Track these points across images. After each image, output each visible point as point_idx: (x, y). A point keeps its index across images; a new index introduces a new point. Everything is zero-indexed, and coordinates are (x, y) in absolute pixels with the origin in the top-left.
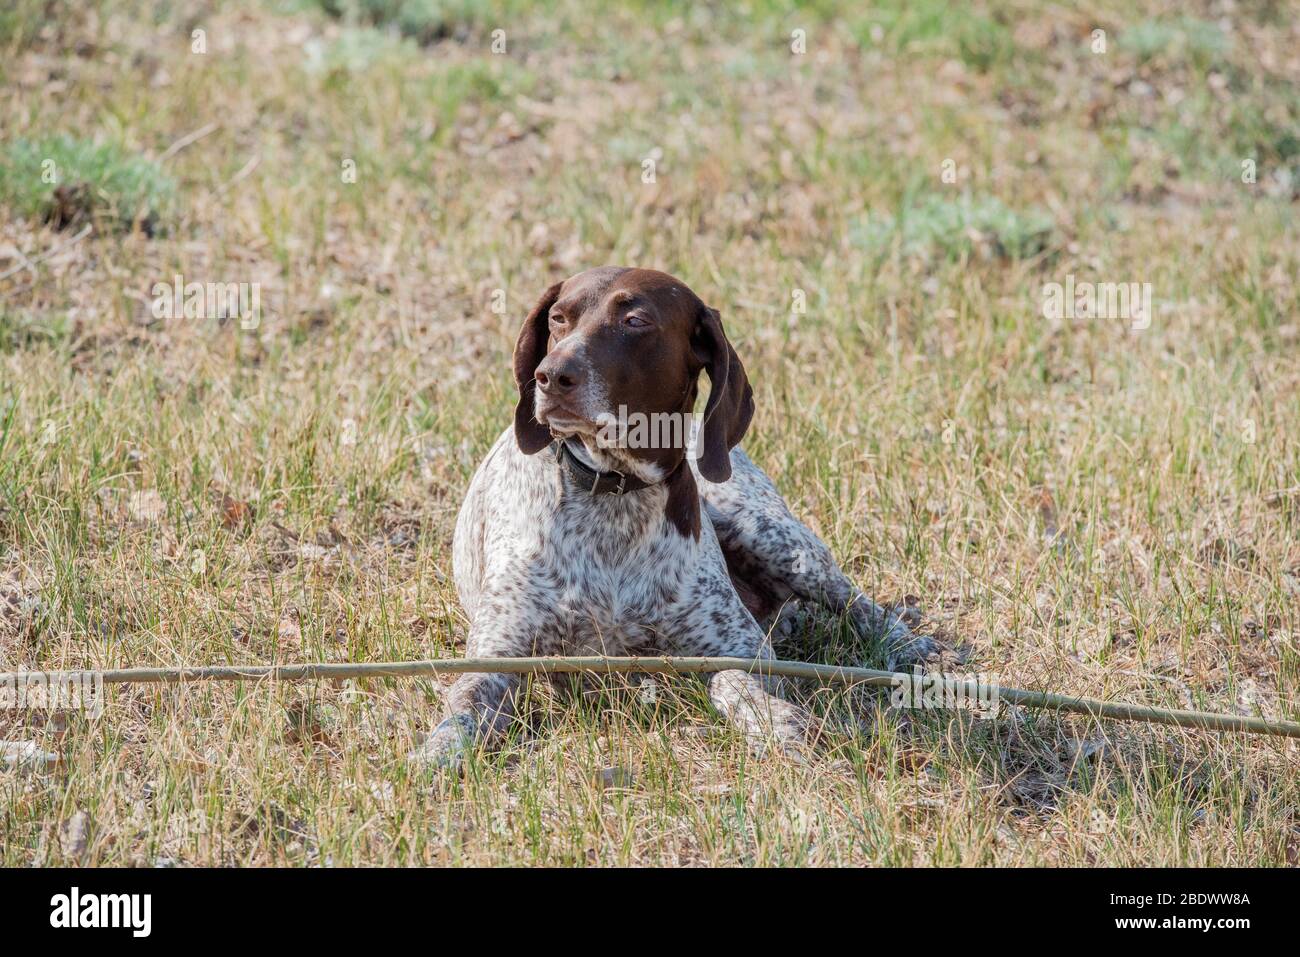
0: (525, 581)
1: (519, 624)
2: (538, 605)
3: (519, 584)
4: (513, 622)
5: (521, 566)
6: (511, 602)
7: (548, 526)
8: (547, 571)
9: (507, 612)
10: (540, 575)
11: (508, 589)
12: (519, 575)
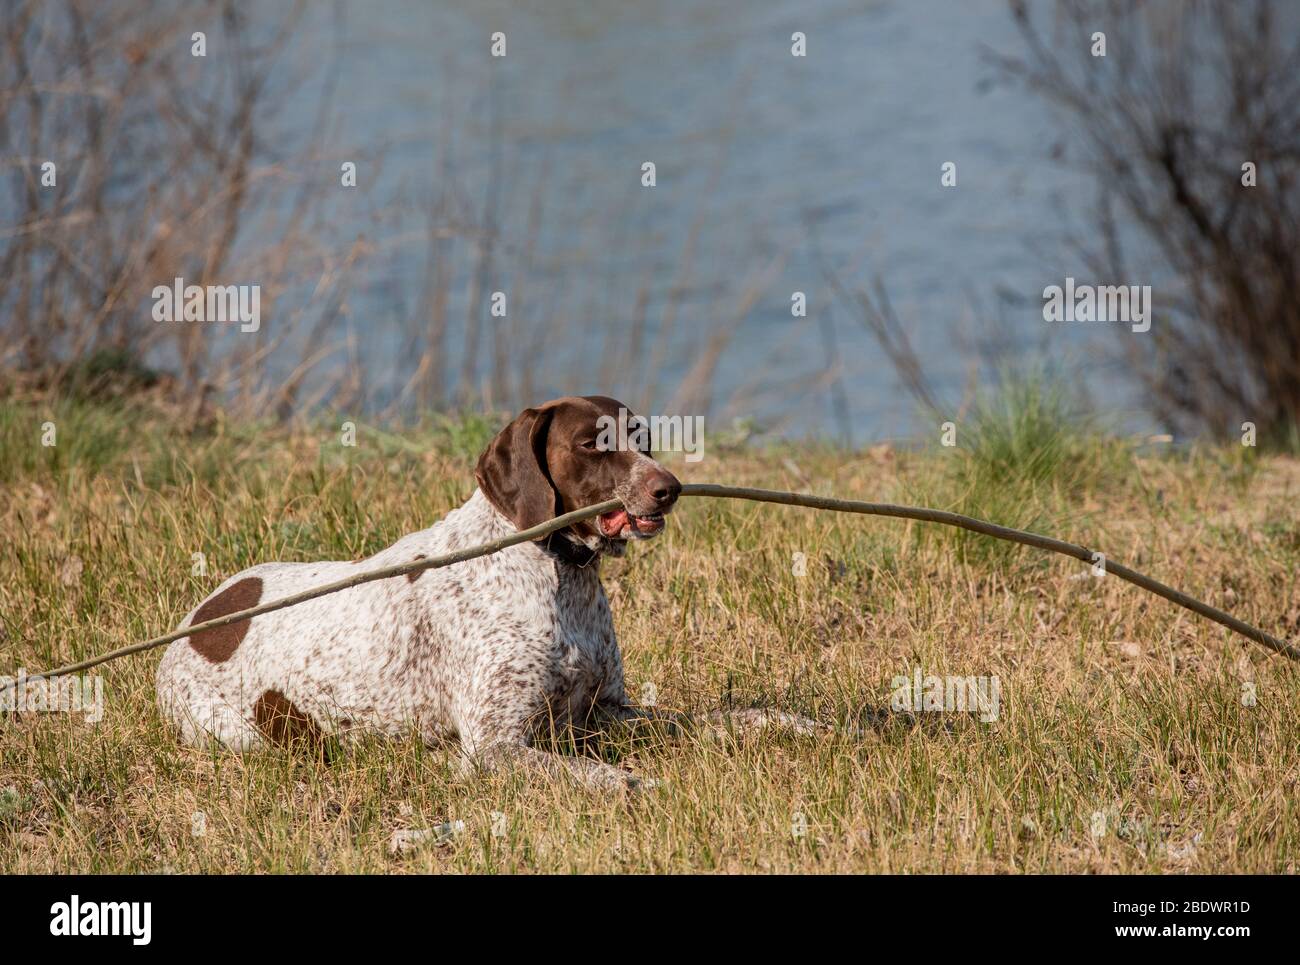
0: (544, 657)
1: (541, 692)
2: (553, 673)
3: (539, 660)
4: (538, 692)
5: (538, 646)
6: (535, 676)
7: (555, 607)
8: (557, 644)
9: (532, 685)
10: (553, 649)
11: (531, 666)
12: (538, 653)
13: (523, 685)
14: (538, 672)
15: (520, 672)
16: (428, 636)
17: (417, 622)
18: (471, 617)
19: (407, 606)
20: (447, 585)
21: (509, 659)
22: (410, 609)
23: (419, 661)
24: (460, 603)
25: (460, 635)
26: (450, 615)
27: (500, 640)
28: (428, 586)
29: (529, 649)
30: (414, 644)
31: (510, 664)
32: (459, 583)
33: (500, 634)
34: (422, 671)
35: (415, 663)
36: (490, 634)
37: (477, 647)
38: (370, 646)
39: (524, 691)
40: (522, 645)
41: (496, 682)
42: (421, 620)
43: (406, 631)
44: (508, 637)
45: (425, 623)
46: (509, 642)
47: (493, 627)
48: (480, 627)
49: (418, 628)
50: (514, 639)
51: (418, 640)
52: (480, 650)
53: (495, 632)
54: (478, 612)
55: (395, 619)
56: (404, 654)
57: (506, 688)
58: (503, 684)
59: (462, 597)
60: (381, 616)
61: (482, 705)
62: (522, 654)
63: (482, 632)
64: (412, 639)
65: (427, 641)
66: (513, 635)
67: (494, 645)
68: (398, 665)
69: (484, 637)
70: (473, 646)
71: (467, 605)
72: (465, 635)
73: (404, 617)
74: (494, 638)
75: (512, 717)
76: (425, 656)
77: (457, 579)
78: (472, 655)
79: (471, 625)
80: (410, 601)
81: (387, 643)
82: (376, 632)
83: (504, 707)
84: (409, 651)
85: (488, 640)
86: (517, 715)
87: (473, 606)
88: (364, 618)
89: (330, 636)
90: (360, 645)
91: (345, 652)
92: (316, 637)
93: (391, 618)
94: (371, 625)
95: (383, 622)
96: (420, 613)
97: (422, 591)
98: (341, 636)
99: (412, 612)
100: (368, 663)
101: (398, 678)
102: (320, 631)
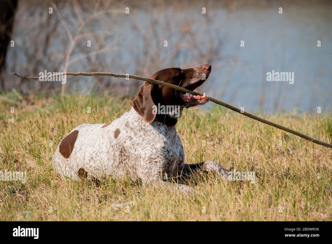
0: (162, 154)
1: (163, 164)
2: (165, 158)
3: (161, 155)
4: (162, 164)
5: (160, 151)
6: (160, 159)
7: (165, 140)
8: (166, 150)
9: (160, 162)
10: (165, 151)
11: (158, 157)
12: (161, 153)
13: (156, 162)
14: (161, 158)
15: (155, 159)
16: (125, 153)
17: (120, 150)
18: (137, 146)
19: (116, 146)
20: (127, 138)
21: (150, 155)
22: (117, 147)
23: (123, 161)
24: (132, 142)
25: (134, 151)
27: (147, 150)
28: (121, 139)
29: (157, 152)
30: (120, 157)
31: (151, 157)
32: (131, 136)
33: (147, 148)
35: (122, 162)
36: (144, 149)
37: (140, 153)
38: (107, 158)
39: (157, 164)
40: (154, 151)
41: (148, 162)
42: (121, 149)
43: (117, 153)
44: (150, 148)
45: (123, 150)
46: (150, 150)
47: (145, 147)
48: (140, 148)
49: (121, 152)
50: (152, 149)
51: (122, 155)
52: (141, 154)
53: (145, 148)
54: (139, 144)
55: (113, 150)
56: (118, 160)
57: (151, 164)
58: (150, 163)
59: (132, 140)
61: (145, 169)
62: (155, 153)
63: (141, 149)
64: (119, 155)
65: (124, 155)
66: (151, 148)
67: (145, 152)
68: (117, 163)
69: (142, 150)
70: (139, 153)
71: (135, 142)
72: (135, 151)
73: (116, 150)
74: (145, 149)
75: (154, 172)
76: (125, 160)
77: (130, 135)
79: (137, 148)
80: (116, 144)
81: (112, 157)
82: (108, 154)
83: (151, 169)
84: (119, 159)
85: (143, 150)
86: (156, 171)
87: (137, 142)
88: (105, 149)
89: (95, 153)
90: (104, 157)
91: (100, 159)
92: (91, 153)
93: (112, 150)
94: (107, 152)
95: (110, 151)
96: (121, 147)
97: (119, 141)
98: (98, 154)
99: (118, 147)
100: (108, 163)
101: (118, 167)
102: (92, 152)
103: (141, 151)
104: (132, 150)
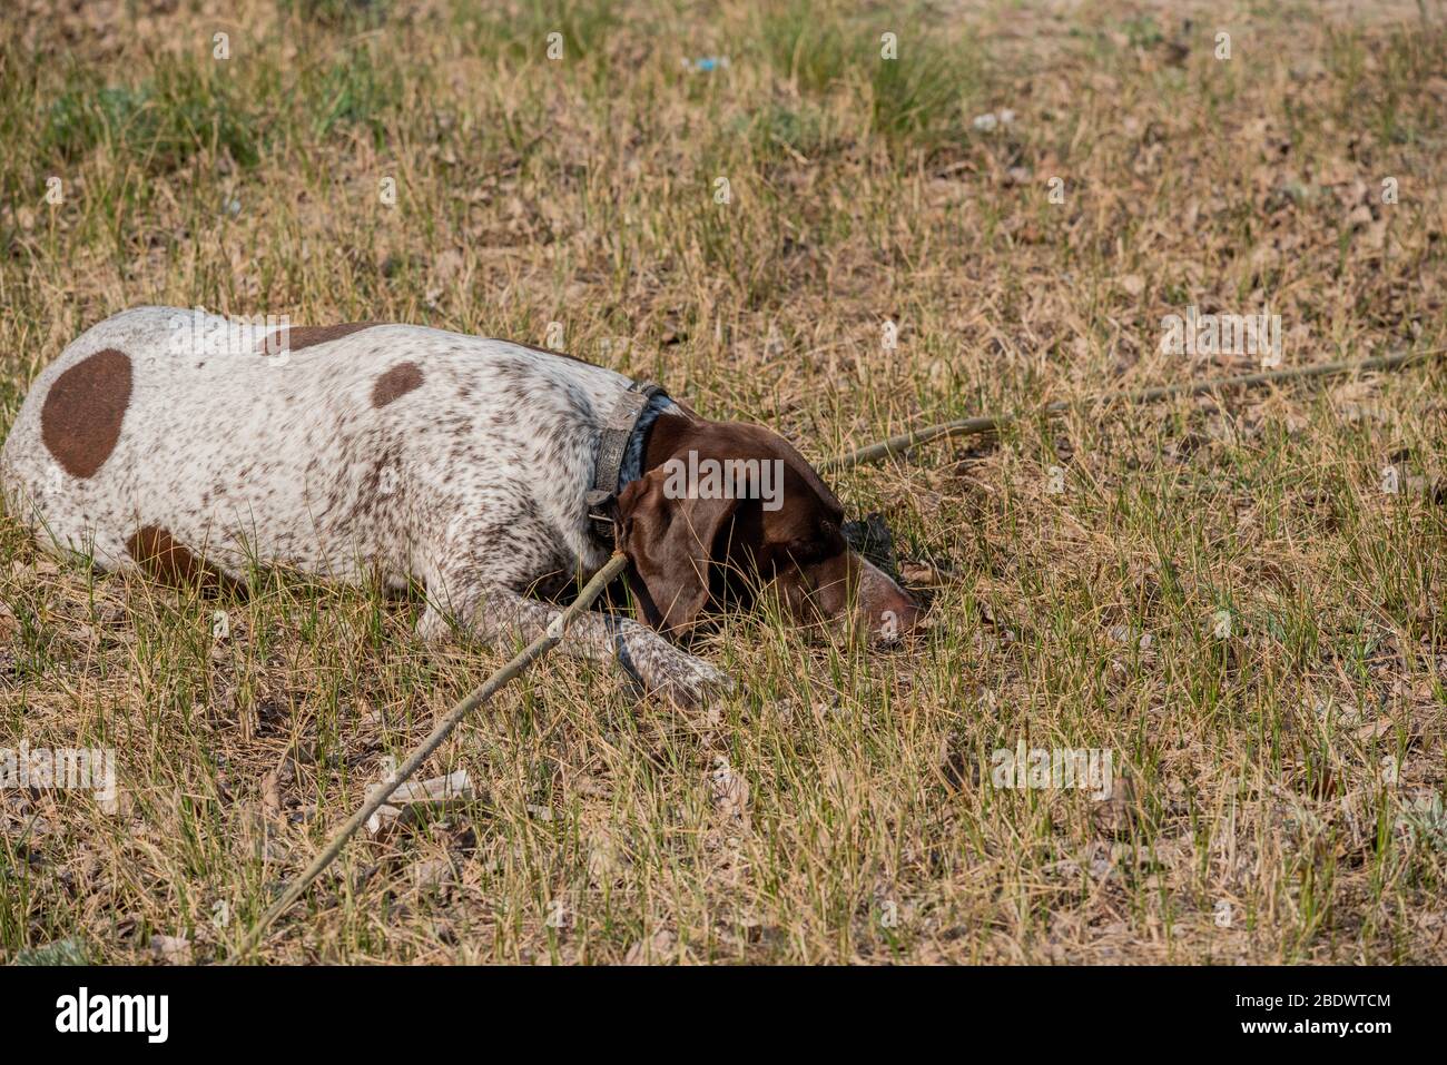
13: (517, 551)
17: (379, 457)
18: (468, 462)
19: (366, 438)
20: (446, 417)
22: (371, 442)
23: (374, 505)
24: (458, 443)
25: (440, 478)
26: (434, 454)
28: (408, 413)
30: (369, 485)
31: (506, 528)
34: (376, 516)
35: (367, 508)
36: (486, 484)
37: (464, 496)
38: (303, 489)
42: (386, 455)
43: (359, 470)
45: (392, 458)
48: (476, 474)
49: (379, 466)
51: (376, 479)
52: (466, 500)
54: (481, 458)
55: (344, 453)
56: (351, 499)
57: (494, 547)
58: (491, 543)
59: (465, 437)
60: (323, 450)
61: (458, 560)
63: (477, 481)
64: (367, 478)
65: (390, 481)
67: (488, 500)
68: (342, 513)
69: (477, 485)
70: (458, 494)
71: (469, 447)
72: (448, 479)
73: (359, 452)
74: (491, 490)
78: (454, 503)
79: (463, 470)
80: (372, 432)
81: (327, 487)
82: (312, 473)
83: (487, 563)
84: (361, 494)
85: (481, 492)
87: (477, 450)
88: (294, 452)
89: (239, 468)
90: (287, 486)
91: (264, 493)
92: (216, 467)
93: (338, 453)
94: (306, 463)
95: (324, 459)
96: (385, 446)
97: (395, 418)
98: (257, 472)
99: (374, 445)
100: (298, 510)
101: (342, 527)
102: (221, 460)
103: (470, 490)
104: (433, 473)
